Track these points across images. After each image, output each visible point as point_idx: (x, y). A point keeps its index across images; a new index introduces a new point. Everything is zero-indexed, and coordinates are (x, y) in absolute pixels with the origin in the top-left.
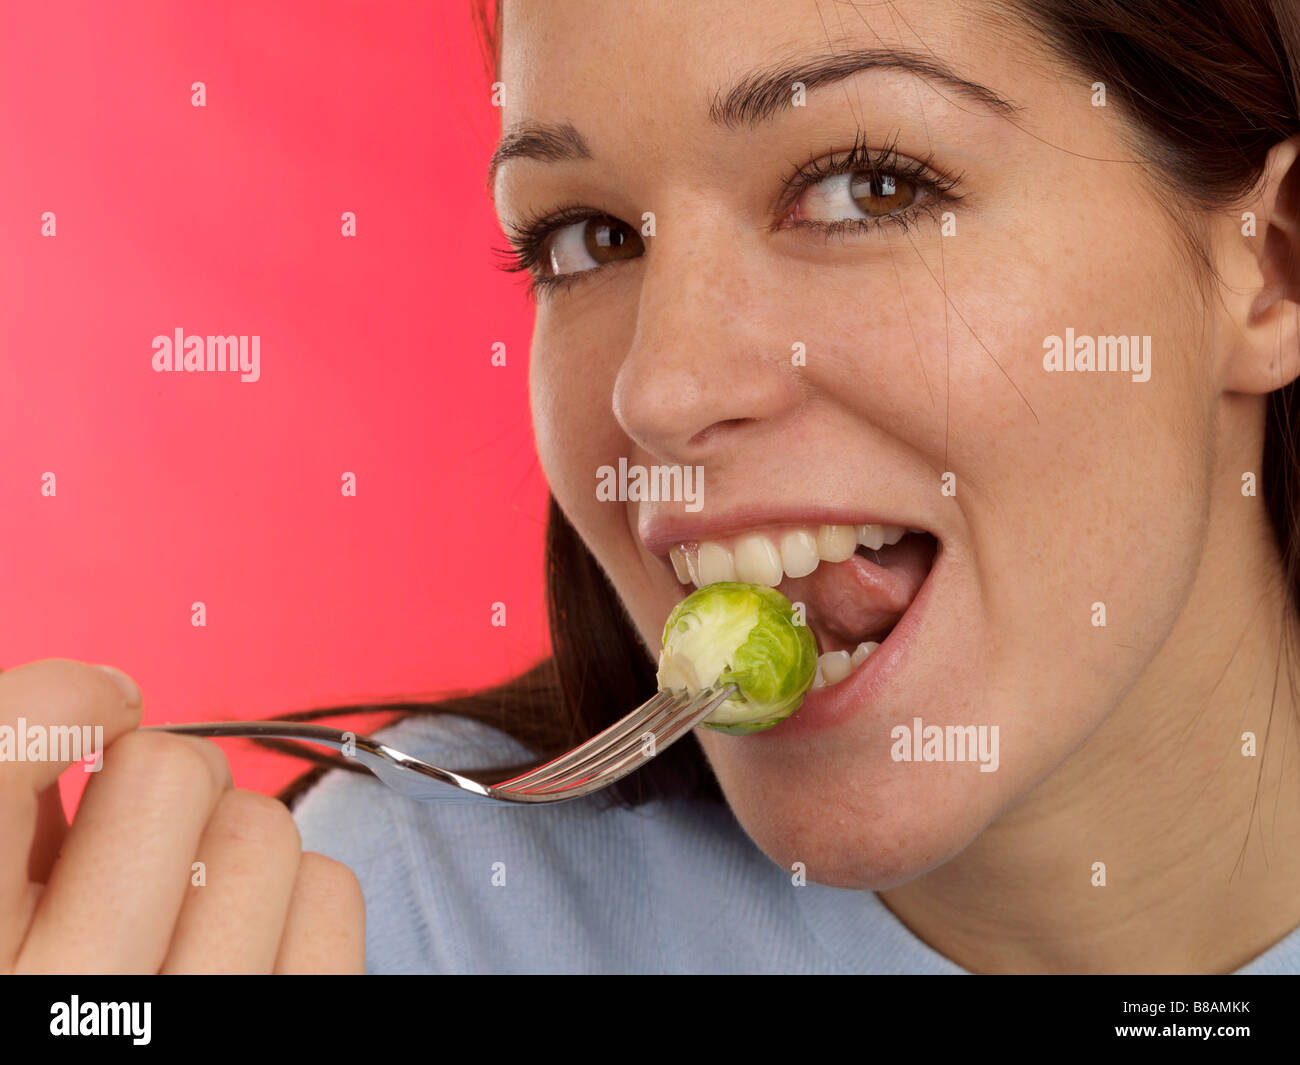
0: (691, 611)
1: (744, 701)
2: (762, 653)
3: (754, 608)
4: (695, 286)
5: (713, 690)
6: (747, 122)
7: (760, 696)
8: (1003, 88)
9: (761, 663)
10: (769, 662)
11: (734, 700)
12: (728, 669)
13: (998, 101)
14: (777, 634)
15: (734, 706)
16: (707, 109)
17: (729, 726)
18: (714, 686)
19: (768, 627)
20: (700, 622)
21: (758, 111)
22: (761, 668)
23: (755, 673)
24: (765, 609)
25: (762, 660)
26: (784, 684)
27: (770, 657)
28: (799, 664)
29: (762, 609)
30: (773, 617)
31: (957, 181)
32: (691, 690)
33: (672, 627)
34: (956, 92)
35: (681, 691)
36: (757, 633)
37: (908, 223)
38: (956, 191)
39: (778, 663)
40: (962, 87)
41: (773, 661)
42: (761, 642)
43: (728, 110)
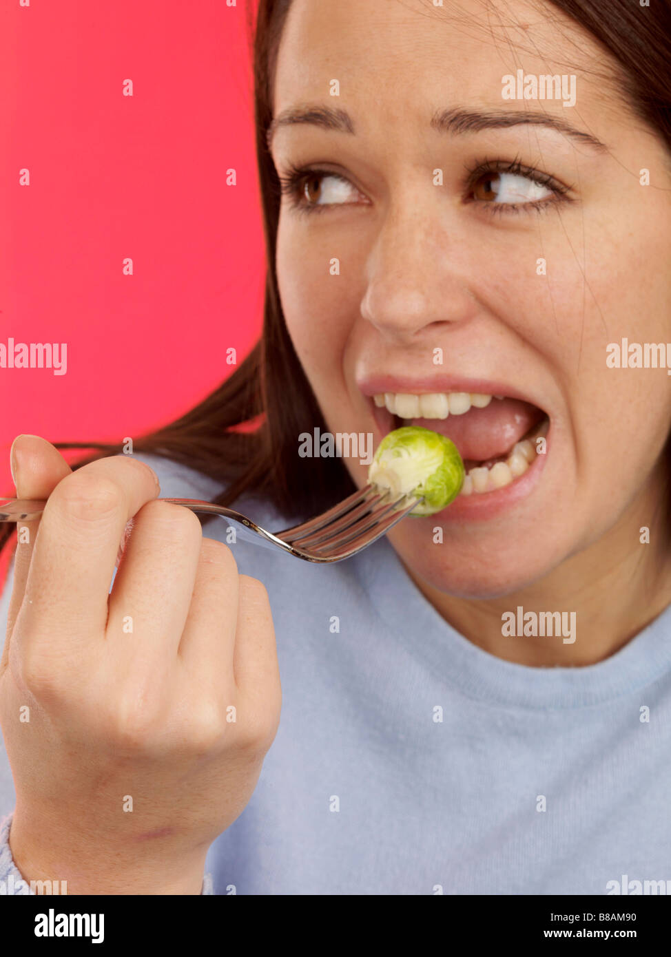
2: (442, 481)
3: (442, 452)
4: (419, 236)
6: (450, 131)
7: (433, 503)
8: (601, 134)
9: (441, 487)
10: (445, 487)
12: (421, 486)
13: (599, 143)
16: (430, 120)
18: (410, 494)
19: (447, 464)
20: (409, 454)
21: (457, 128)
22: (441, 489)
23: (436, 492)
24: (448, 454)
31: (570, 188)
32: (392, 490)
34: (575, 139)
37: (540, 208)
38: (570, 194)
40: (579, 136)
42: (443, 475)
43: (442, 122)
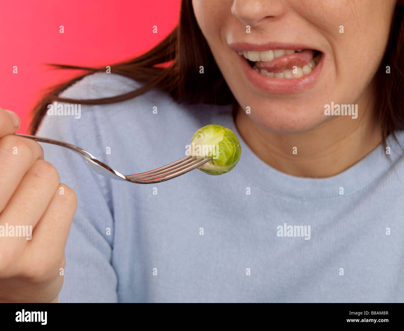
0: (202, 132)
1: (213, 164)
2: (222, 149)
3: (223, 135)
5: (204, 158)
7: (219, 164)
9: (221, 152)
10: (224, 153)
11: (211, 163)
14: (228, 144)
15: (210, 165)
17: (208, 171)
18: (205, 157)
19: (225, 141)
20: (204, 135)
24: (226, 136)
25: (222, 152)
26: (227, 161)
27: (224, 151)
28: (234, 156)
29: (225, 135)
30: (228, 139)
32: (197, 157)
33: (196, 136)
35: (195, 157)
36: (222, 143)
39: (227, 153)
41: (225, 153)
42: (223, 146)
